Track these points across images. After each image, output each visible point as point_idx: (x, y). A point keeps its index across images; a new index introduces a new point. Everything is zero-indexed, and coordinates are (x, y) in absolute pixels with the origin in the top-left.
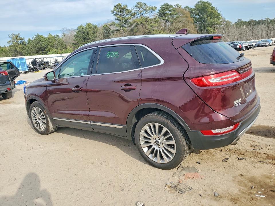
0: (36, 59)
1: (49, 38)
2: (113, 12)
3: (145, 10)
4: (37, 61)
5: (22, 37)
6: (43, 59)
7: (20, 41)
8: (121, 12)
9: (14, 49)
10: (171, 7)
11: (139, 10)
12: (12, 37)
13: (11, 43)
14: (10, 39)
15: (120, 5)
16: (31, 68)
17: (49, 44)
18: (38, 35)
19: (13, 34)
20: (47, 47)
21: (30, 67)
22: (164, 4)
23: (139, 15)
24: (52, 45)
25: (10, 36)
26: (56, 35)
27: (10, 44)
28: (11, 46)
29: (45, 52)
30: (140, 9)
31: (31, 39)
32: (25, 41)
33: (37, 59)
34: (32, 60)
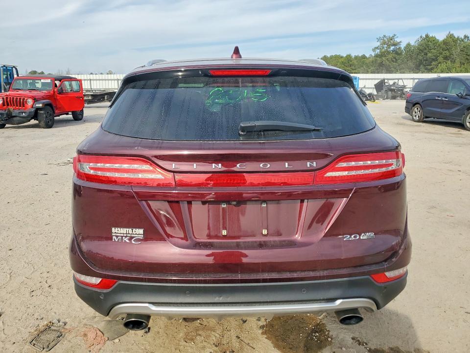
0: (384, 80)
1: (445, 42)
4: (386, 84)
5: (397, 40)
6: (396, 81)
7: (392, 48)
9: (379, 60)
12: (382, 41)
13: (378, 51)
14: (378, 44)
16: (365, 94)
17: (441, 54)
18: (427, 36)
19: (385, 36)
20: (435, 59)
21: (363, 92)
24: (448, 54)
25: (378, 40)
27: (376, 52)
28: (377, 56)
29: (429, 67)
31: (412, 43)
32: (400, 48)
33: (386, 81)
34: (376, 82)
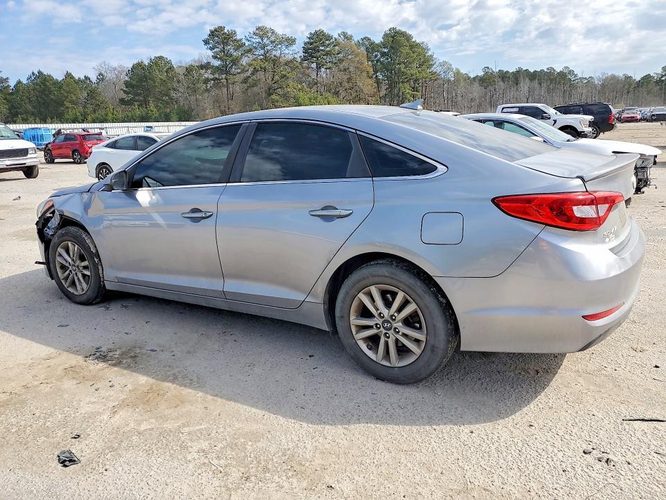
2: (206, 42)
3: (272, 42)
8: (223, 43)
10: (329, 38)
11: (260, 40)
15: (221, 28)
22: (316, 32)
23: (262, 52)
26: (82, 77)
30: (262, 40)
